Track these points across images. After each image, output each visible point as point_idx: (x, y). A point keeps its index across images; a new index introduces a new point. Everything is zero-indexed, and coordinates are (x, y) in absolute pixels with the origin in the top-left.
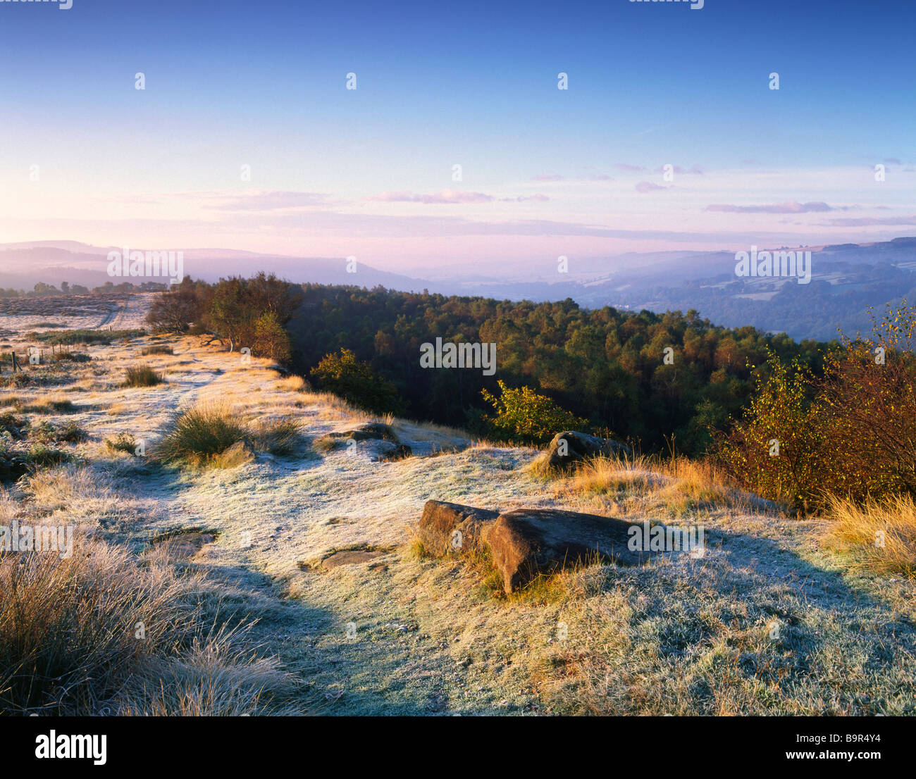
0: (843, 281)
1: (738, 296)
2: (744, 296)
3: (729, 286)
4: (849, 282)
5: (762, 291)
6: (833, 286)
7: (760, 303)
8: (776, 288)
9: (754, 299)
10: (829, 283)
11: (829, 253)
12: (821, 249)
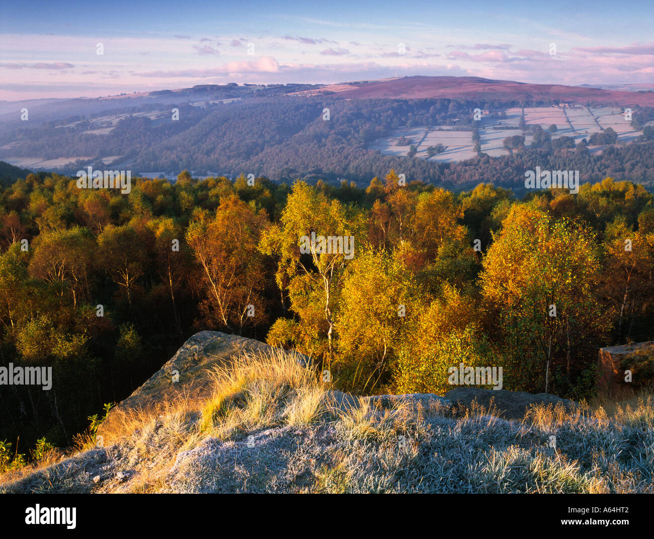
0: (158, 117)
1: (85, 133)
2: (89, 132)
3: (78, 125)
4: (163, 117)
5: (103, 127)
6: (153, 120)
7: (102, 136)
8: (114, 125)
9: (97, 134)
10: (149, 119)
11: (154, 97)
12: (147, 94)
